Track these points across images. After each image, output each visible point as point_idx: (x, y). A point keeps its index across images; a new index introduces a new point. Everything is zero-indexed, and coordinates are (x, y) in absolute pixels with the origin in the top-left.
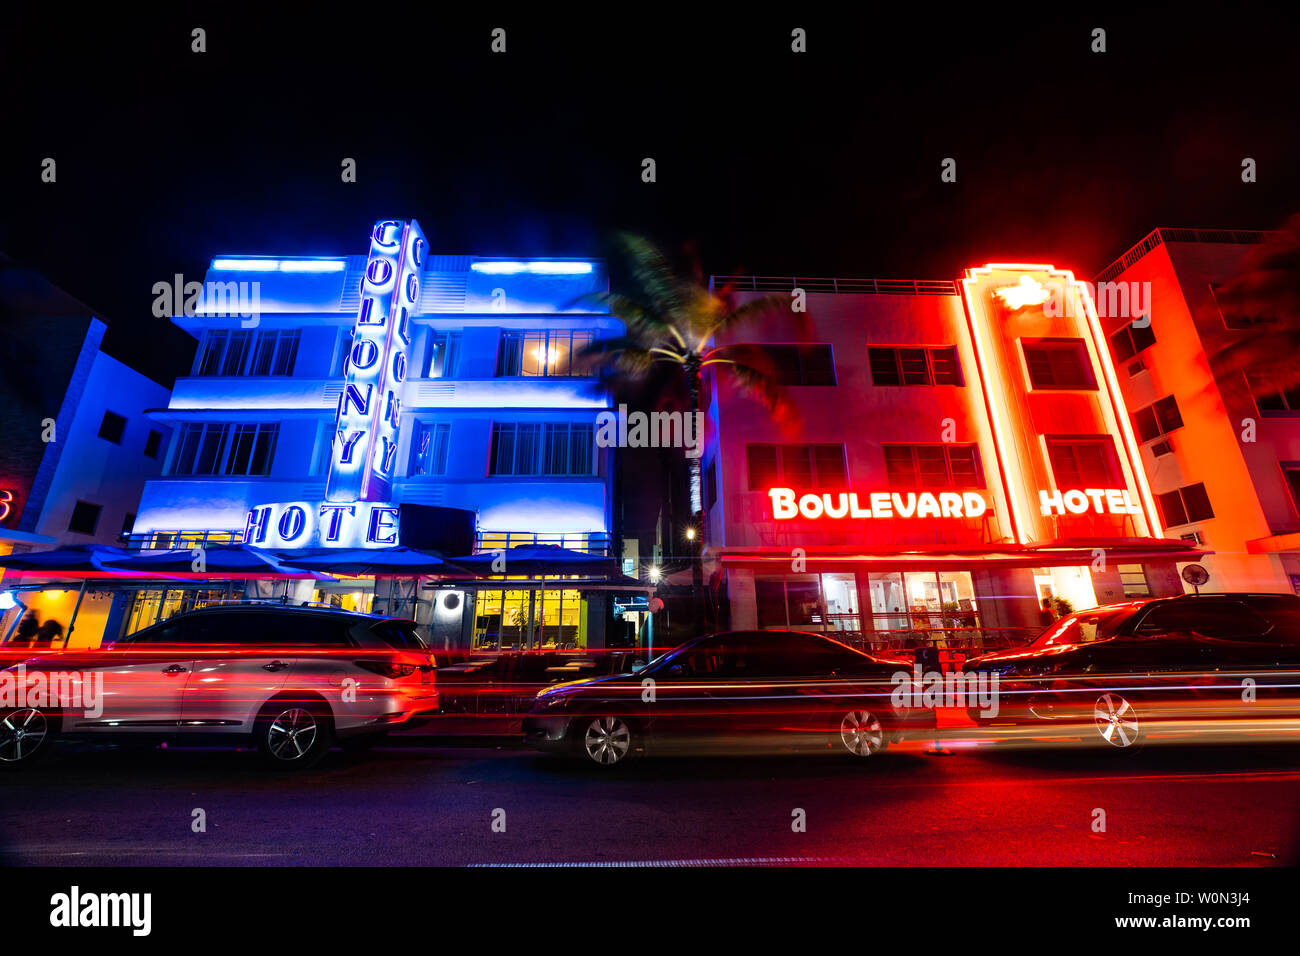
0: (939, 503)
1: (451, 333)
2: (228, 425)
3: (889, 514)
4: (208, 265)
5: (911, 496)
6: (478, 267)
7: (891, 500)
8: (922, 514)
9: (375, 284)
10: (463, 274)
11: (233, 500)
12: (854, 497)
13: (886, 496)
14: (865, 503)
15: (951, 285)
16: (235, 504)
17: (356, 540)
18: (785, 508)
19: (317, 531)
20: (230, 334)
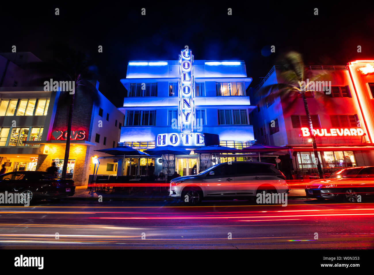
0: (350, 131)
1: (201, 83)
2: (140, 111)
3: (336, 135)
4: (127, 64)
5: (342, 130)
6: (207, 63)
7: (336, 131)
8: (345, 135)
9: (186, 69)
10: (203, 66)
11: (147, 133)
12: (325, 130)
13: (335, 129)
14: (329, 132)
15: (344, 67)
16: (148, 134)
17: (193, 143)
18: (306, 133)
19: (181, 141)
20: (136, 84)
